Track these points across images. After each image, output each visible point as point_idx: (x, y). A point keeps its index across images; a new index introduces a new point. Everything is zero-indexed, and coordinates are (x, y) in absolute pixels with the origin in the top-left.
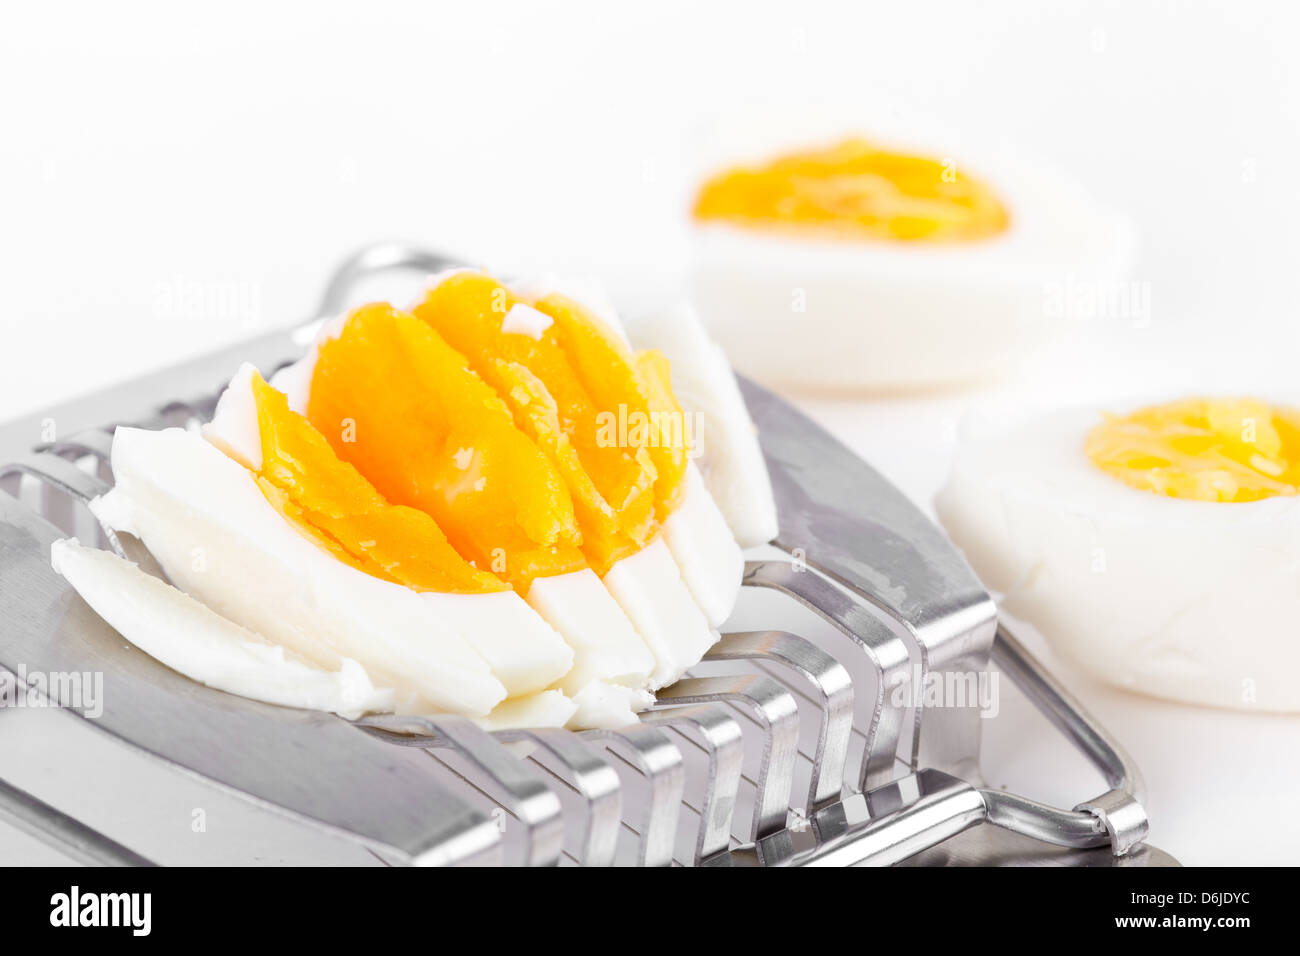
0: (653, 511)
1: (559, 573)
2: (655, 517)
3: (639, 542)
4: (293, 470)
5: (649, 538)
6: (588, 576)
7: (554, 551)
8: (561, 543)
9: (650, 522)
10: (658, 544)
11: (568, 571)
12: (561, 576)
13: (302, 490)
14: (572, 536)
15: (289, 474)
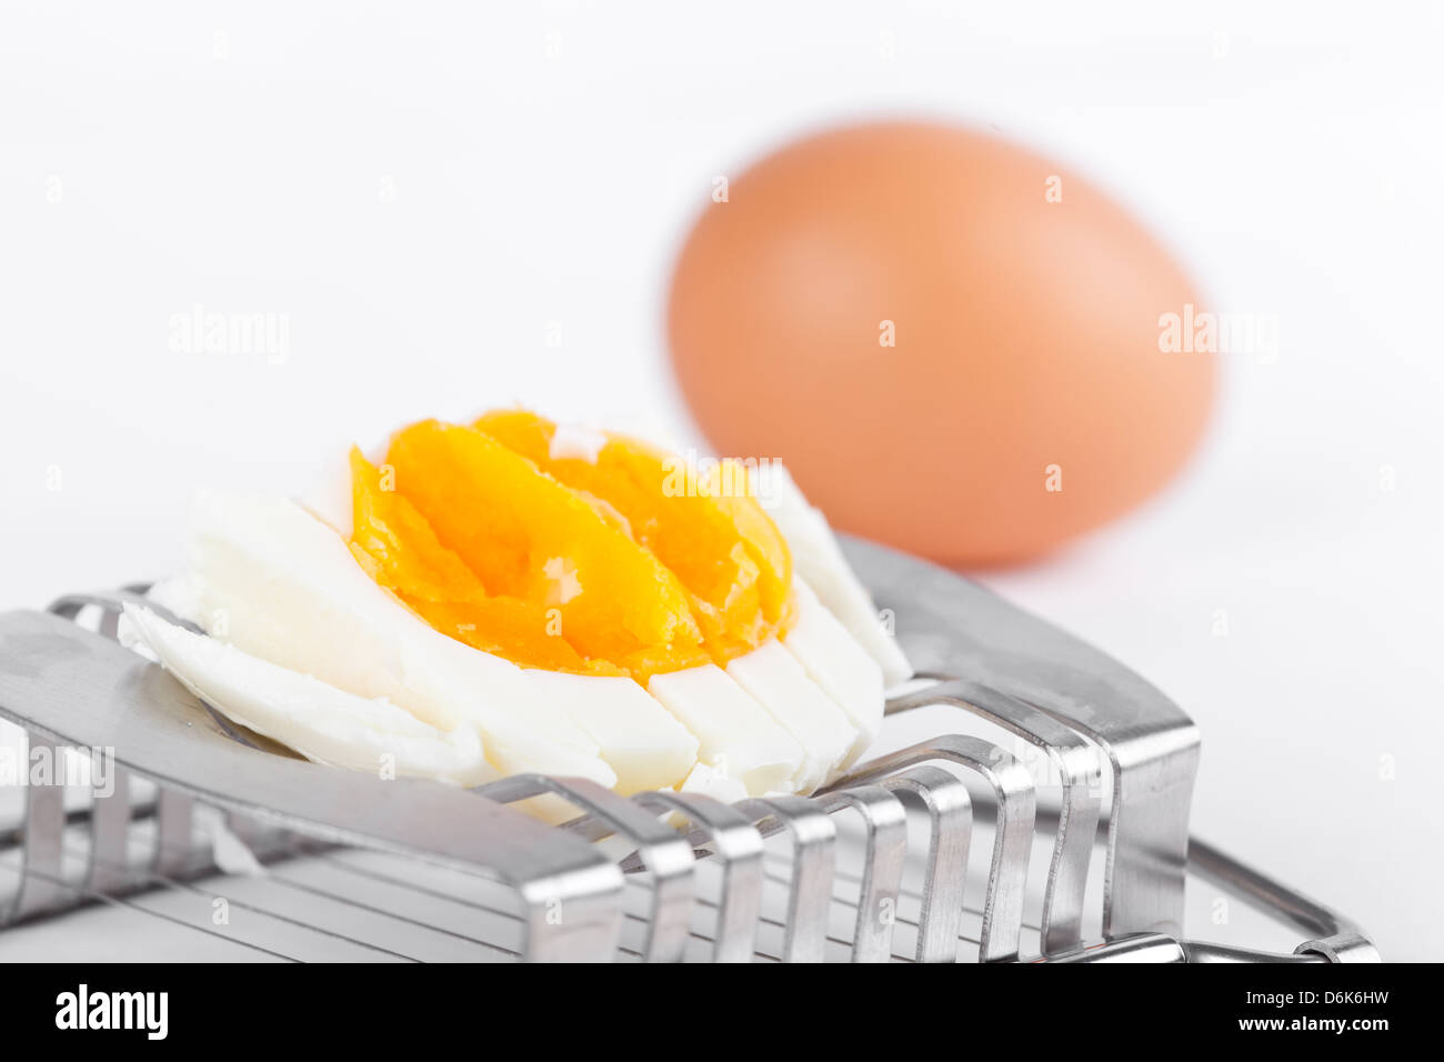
0: (760, 613)
1: (678, 668)
2: (765, 618)
3: (752, 640)
4: (388, 544)
5: (762, 637)
6: (712, 670)
7: (669, 647)
8: (679, 641)
9: (760, 622)
10: (774, 644)
11: (688, 666)
12: (680, 672)
13: (395, 565)
14: (690, 632)
15: (382, 546)
